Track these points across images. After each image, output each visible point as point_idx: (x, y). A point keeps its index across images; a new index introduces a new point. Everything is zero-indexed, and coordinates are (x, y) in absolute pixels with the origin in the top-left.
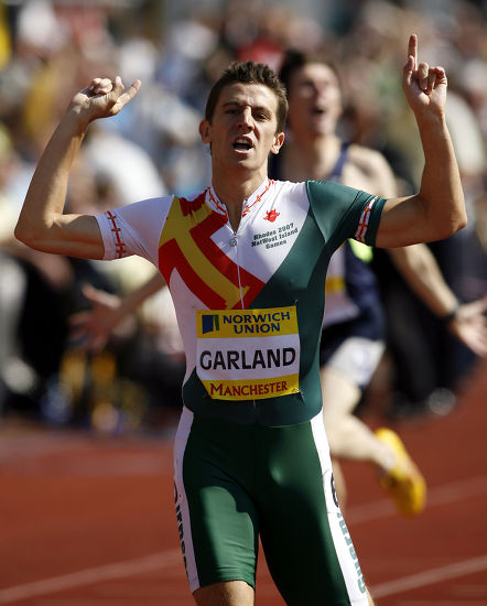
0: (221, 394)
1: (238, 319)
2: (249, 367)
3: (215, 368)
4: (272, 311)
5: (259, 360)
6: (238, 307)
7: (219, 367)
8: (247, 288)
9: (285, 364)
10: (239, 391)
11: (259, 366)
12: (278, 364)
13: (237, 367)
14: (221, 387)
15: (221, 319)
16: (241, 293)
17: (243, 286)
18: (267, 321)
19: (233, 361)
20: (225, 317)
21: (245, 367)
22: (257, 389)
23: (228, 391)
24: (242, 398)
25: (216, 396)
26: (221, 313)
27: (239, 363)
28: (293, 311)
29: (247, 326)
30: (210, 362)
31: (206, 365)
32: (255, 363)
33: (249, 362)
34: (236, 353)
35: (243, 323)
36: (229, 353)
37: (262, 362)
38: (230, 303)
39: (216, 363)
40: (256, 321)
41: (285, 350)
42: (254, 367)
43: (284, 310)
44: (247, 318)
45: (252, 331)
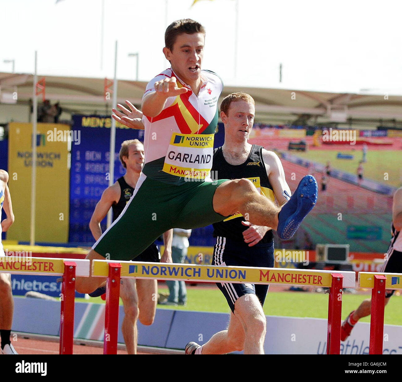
0: (175, 172)
1: (193, 139)
2: (192, 162)
3: (175, 160)
4: (207, 136)
6: (196, 133)
7: (178, 160)
8: (202, 125)
10: (184, 173)
11: (197, 162)
13: (187, 162)
14: (175, 169)
15: (185, 138)
16: (199, 127)
17: (201, 124)
18: (205, 141)
19: (186, 159)
20: (187, 138)
21: (190, 162)
23: (179, 171)
25: (172, 173)
26: (186, 136)
27: (188, 160)
28: (213, 136)
29: (196, 143)
30: (173, 157)
31: (171, 157)
32: (196, 160)
33: (193, 160)
34: (188, 155)
35: (195, 141)
36: (185, 154)
39: (177, 158)
40: (201, 140)
42: (194, 162)
44: (197, 139)
45: (198, 145)
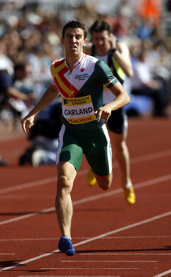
1: (73, 101)
3: (69, 115)
4: (83, 98)
5: (81, 112)
6: (72, 97)
9: (90, 112)
10: (77, 121)
11: (81, 114)
12: (87, 113)
14: (71, 120)
15: (68, 101)
16: (73, 92)
17: (73, 90)
18: (81, 101)
21: (77, 114)
22: (82, 120)
23: (73, 121)
24: (78, 123)
25: (70, 123)
26: (68, 99)
27: (75, 113)
28: (90, 97)
29: (76, 103)
30: (67, 113)
32: (80, 113)
34: (74, 110)
36: (72, 110)
37: (82, 112)
38: (70, 96)
39: (69, 113)
40: (78, 101)
41: (88, 108)
43: (87, 97)
44: (76, 100)
45: (78, 104)
